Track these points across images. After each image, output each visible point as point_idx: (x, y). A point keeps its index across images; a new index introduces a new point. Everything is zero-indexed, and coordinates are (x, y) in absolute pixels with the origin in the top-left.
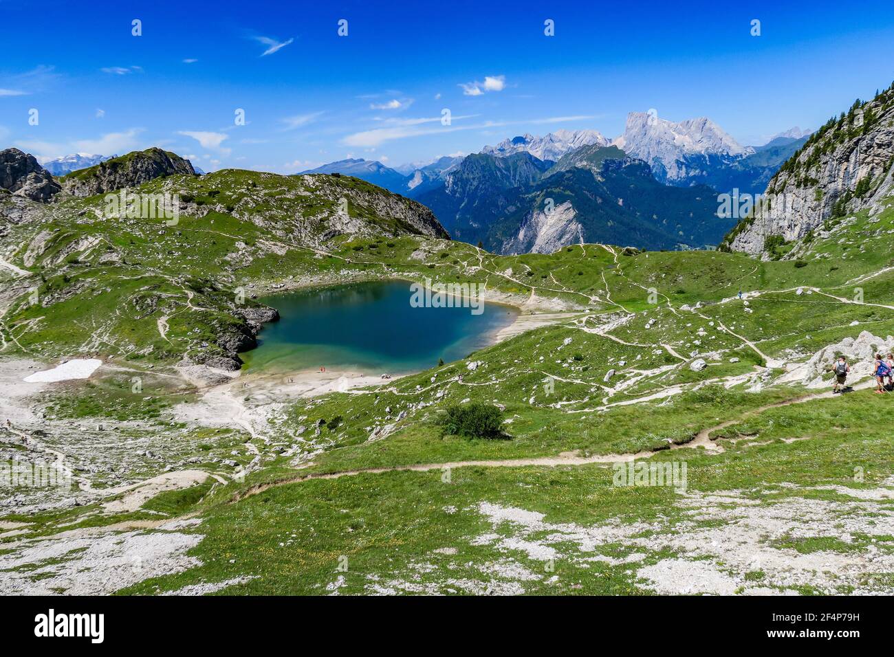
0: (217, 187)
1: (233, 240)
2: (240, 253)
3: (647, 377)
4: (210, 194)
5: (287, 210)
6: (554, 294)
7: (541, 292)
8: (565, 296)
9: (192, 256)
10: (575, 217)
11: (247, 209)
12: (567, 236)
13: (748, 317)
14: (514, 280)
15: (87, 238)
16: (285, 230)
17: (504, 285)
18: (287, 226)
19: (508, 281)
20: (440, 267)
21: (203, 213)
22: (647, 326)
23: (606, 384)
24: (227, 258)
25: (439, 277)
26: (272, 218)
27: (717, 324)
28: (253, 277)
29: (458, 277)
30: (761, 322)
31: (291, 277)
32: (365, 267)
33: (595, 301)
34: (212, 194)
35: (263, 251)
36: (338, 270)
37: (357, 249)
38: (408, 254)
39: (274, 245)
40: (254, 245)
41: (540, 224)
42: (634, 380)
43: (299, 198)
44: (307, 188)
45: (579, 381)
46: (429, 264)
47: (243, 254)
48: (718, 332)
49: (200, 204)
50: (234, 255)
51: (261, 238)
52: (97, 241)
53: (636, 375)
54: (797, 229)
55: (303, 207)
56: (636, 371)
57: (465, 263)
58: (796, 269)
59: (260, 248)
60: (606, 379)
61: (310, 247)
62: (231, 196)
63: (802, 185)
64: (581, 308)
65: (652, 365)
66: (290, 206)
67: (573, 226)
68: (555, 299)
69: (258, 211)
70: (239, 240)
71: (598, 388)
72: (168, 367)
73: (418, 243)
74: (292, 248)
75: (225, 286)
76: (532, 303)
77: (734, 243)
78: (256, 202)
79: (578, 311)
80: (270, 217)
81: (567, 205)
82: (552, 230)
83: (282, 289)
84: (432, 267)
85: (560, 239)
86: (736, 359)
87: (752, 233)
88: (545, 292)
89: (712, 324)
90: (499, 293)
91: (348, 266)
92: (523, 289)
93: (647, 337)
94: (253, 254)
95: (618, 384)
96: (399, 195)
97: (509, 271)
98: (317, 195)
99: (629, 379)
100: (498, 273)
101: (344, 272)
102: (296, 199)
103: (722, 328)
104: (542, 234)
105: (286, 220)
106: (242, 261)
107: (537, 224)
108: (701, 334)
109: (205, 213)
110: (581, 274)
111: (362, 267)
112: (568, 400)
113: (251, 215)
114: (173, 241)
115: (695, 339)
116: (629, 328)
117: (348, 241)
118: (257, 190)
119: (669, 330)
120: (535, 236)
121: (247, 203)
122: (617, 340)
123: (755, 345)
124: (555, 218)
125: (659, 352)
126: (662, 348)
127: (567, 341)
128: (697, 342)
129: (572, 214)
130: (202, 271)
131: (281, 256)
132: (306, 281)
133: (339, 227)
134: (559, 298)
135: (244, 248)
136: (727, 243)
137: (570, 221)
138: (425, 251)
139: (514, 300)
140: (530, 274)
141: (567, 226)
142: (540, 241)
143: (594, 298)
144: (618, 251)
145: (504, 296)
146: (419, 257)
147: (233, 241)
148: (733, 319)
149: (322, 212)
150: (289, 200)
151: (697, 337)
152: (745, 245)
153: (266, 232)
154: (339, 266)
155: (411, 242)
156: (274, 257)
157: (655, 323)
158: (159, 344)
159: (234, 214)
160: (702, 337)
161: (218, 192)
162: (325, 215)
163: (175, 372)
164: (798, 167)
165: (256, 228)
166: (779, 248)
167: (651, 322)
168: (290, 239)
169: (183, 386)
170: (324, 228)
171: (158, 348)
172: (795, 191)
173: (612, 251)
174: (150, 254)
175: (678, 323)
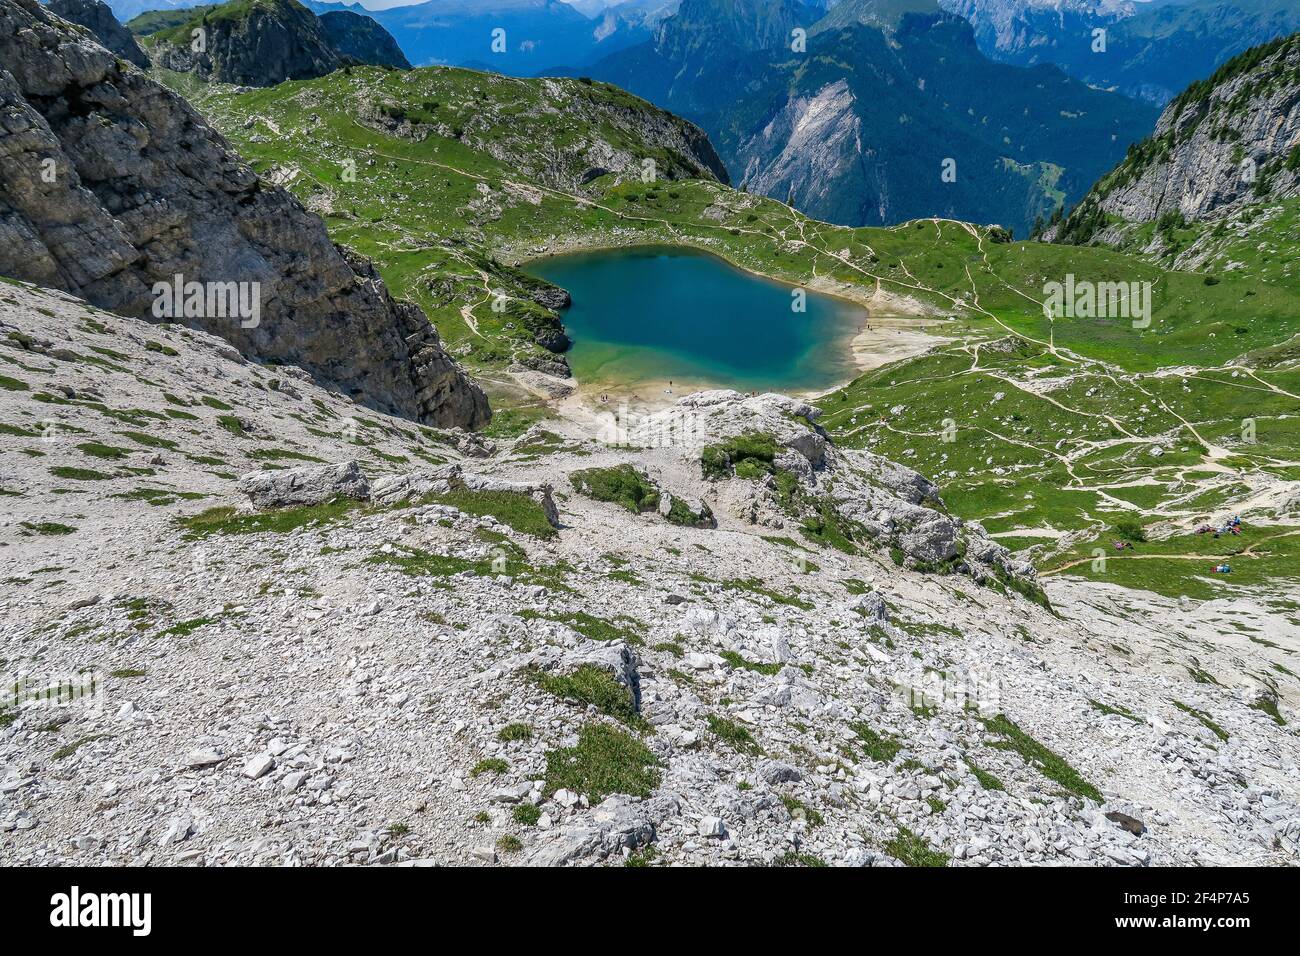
0: (430, 95)
1: (472, 180)
2: (485, 199)
3: (1096, 448)
4: (427, 106)
5: (532, 137)
6: (906, 291)
7: (890, 287)
8: (919, 294)
9: (425, 202)
10: (851, 105)
11: (478, 133)
12: (837, 136)
13: (1186, 397)
14: (853, 265)
15: (279, 169)
16: (534, 165)
17: (841, 272)
18: (535, 161)
19: (845, 266)
20: (748, 235)
21: (420, 136)
22: (1088, 394)
23: (1057, 451)
24: (470, 207)
25: (749, 249)
26: (514, 148)
27: (1158, 403)
28: (506, 236)
29: (777, 254)
30: (1198, 404)
31: (554, 237)
32: (643, 226)
33: (960, 306)
34: (430, 107)
35: (513, 197)
36: (609, 227)
37: (632, 199)
38: (698, 210)
39: (526, 189)
40: (501, 189)
41: (798, 113)
42: (1085, 451)
43: (546, 117)
44: (552, 102)
45: (1027, 445)
46: (731, 229)
47: (489, 202)
48: (1160, 410)
49: (415, 122)
50: (478, 203)
51: (506, 178)
52: (293, 175)
53: (1086, 446)
54: (1200, 197)
55: (553, 133)
56: (1085, 442)
57: (782, 233)
58: (1206, 287)
59: (509, 194)
60: (1057, 446)
61: (566, 192)
62: (455, 112)
63: (1218, 137)
64: (942, 314)
65: (1099, 438)
66: (536, 131)
67: (847, 120)
68: (908, 298)
69: (496, 138)
70: (480, 181)
71: (1052, 455)
72: (499, 373)
73: (712, 196)
74: (547, 194)
75: (476, 247)
76: (879, 300)
77: (1108, 202)
78: (490, 121)
79: (939, 318)
80: (512, 147)
81: (841, 85)
82: (816, 124)
83: (546, 253)
84: (735, 233)
85: (826, 138)
86: (1186, 449)
87: (1136, 193)
88: (894, 287)
89: (1154, 401)
90: (833, 282)
91: (622, 222)
92: (865, 280)
93: (1088, 405)
94: (501, 201)
95: (1070, 454)
96: (668, 114)
97: (845, 254)
98: (566, 114)
99: (1079, 449)
100: (830, 254)
101: (617, 231)
102: (541, 120)
103: (1163, 406)
104: (800, 129)
105: (533, 151)
106: (489, 212)
107: (793, 112)
108: (1145, 410)
109: (424, 136)
110: (940, 266)
111: (639, 224)
112: (1023, 463)
113: (487, 142)
114: (389, 177)
115: (1139, 415)
116: (1069, 392)
117: (616, 184)
118: (488, 105)
119: (1111, 401)
120: (789, 133)
121: (478, 123)
122: (1057, 403)
123: (1194, 427)
124: (822, 105)
125: (1105, 425)
126: (1108, 421)
127: (999, 396)
128: (1141, 419)
129: (847, 100)
130: (443, 224)
131: (536, 206)
132: (573, 243)
133: (601, 164)
134: (913, 297)
135: (489, 194)
136: (1097, 198)
137: (843, 112)
138: (723, 208)
139: (856, 294)
140: (874, 260)
141: (838, 119)
142: (795, 141)
143: (958, 301)
144: (981, 233)
145: (841, 287)
146: (715, 215)
147: (474, 182)
148: (1173, 398)
149: (578, 141)
150: (534, 121)
151: (1141, 414)
152: (1124, 207)
153: (510, 167)
154: (611, 222)
155: (699, 192)
156: (526, 206)
157: (1096, 392)
158: (477, 344)
159: (465, 140)
160: (1145, 414)
161: (437, 105)
162: (583, 145)
163: (510, 379)
164: (1216, 107)
165: (496, 162)
166: (1179, 233)
167: (1092, 390)
168: (541, 181)
169: (526, 397)
170: (583, 165)
171: (477, 348)
172: (1208, 143)
173: (975, 233)
174: (368, 197)
175: (1120, 395)
